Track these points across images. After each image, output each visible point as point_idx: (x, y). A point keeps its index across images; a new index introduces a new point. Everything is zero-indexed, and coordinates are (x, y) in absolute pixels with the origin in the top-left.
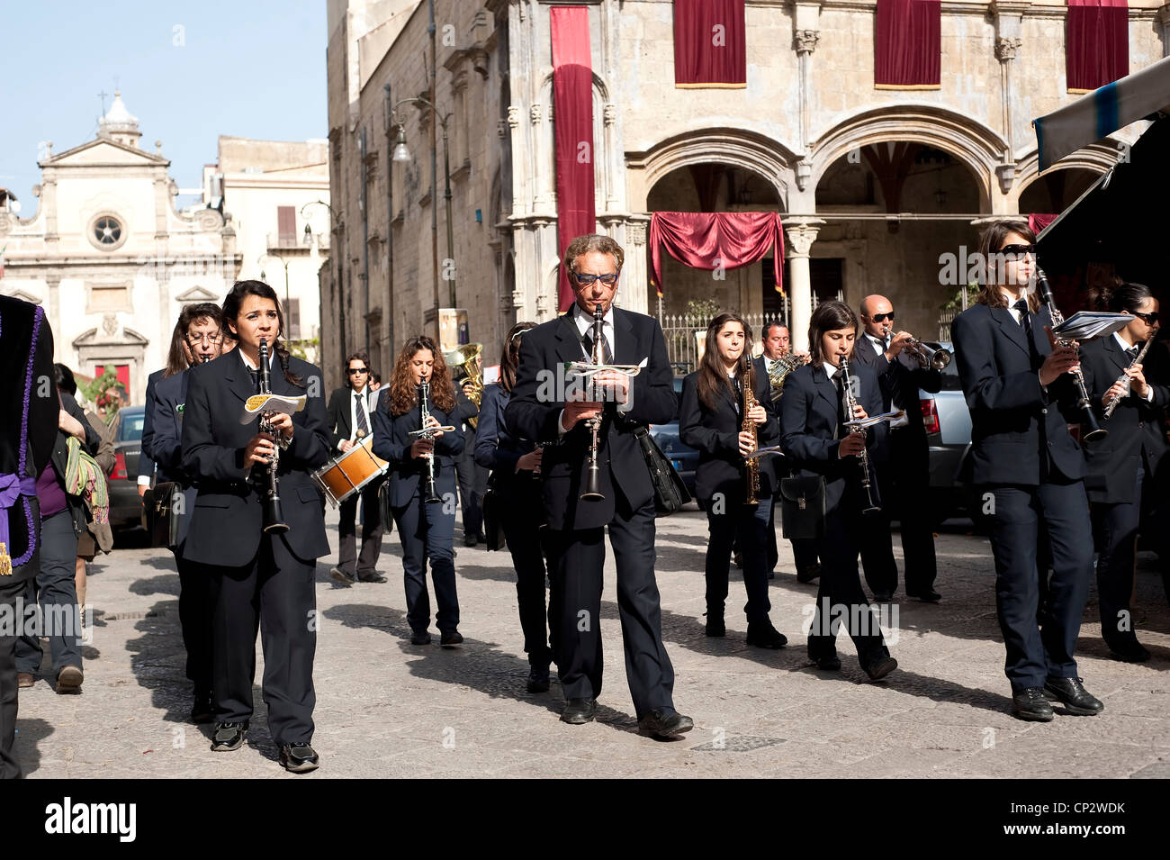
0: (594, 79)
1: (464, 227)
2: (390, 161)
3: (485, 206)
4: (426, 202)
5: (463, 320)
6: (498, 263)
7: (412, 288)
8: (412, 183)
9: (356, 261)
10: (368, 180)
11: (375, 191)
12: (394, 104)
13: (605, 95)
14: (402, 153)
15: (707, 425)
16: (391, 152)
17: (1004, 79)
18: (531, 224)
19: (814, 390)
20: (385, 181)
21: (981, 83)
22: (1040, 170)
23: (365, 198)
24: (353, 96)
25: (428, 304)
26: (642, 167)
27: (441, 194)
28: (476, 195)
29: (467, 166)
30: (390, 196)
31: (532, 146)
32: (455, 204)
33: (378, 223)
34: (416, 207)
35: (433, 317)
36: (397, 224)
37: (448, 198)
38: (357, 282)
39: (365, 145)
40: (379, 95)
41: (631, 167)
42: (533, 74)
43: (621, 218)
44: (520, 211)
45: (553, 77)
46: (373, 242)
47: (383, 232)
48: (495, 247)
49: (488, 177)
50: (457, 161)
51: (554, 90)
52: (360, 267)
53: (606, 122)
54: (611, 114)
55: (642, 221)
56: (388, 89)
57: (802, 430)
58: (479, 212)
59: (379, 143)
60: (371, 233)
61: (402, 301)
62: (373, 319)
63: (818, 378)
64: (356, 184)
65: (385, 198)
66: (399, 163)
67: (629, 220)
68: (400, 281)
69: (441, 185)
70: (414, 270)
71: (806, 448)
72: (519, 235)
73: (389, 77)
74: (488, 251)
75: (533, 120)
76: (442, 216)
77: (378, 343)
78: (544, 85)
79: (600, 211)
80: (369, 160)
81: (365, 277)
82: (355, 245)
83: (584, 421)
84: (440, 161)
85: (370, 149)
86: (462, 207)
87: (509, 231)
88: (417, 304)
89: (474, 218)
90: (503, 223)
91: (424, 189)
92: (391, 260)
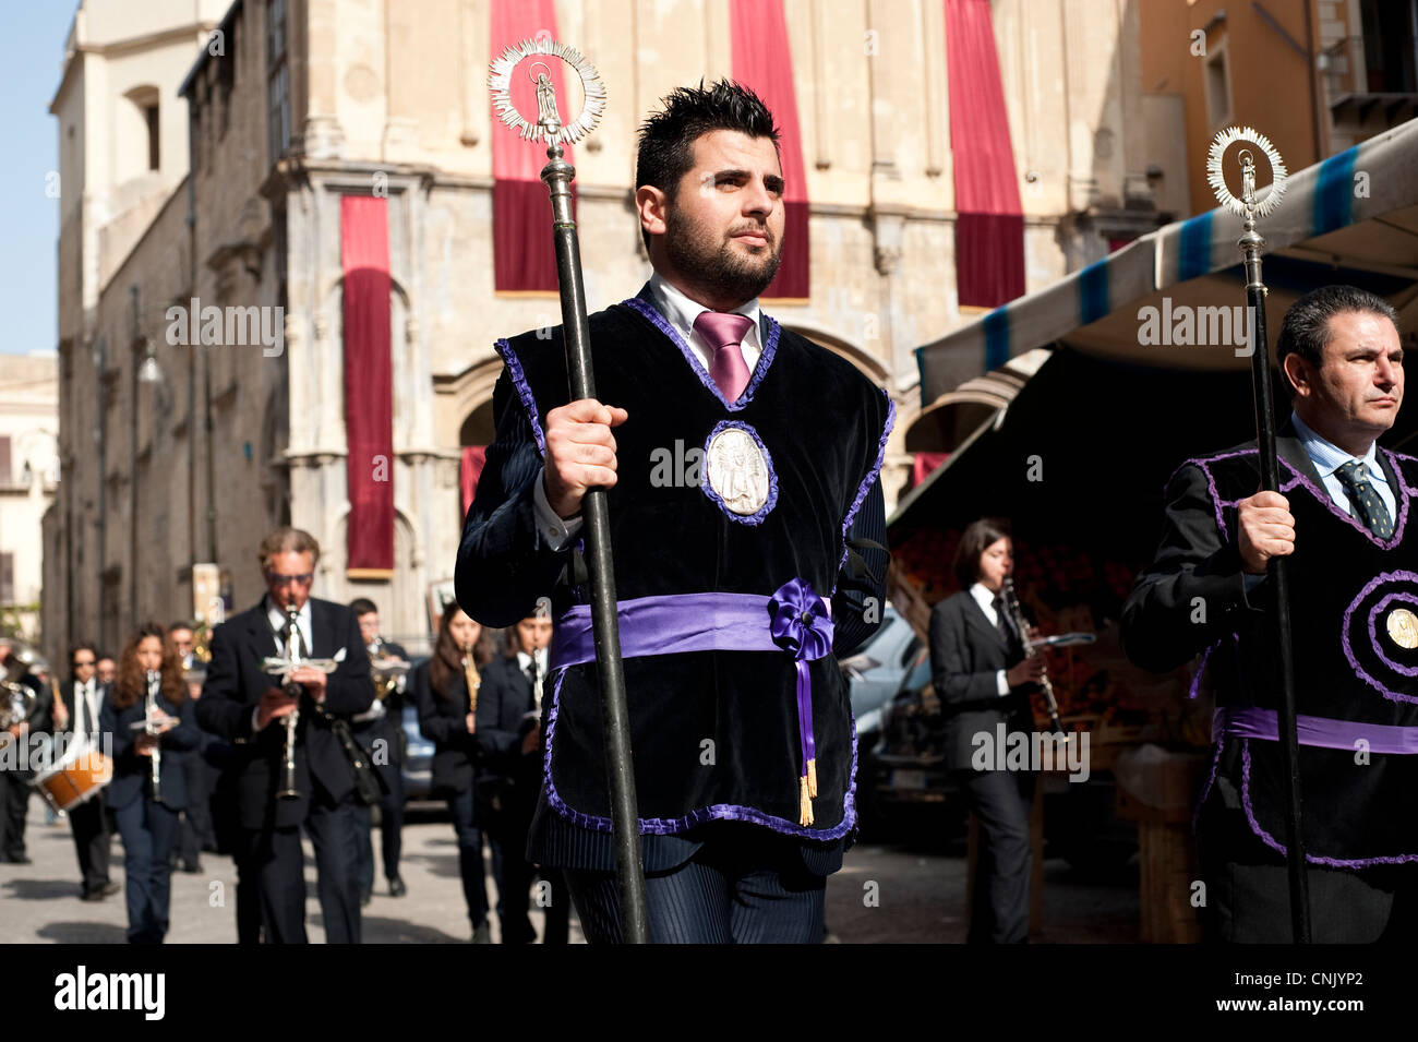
0: (394, 286)
1: (228, 464)
2: (136, 382)
3: (256, 437)
4: (182, 432)
5: (226, 580)
6: (271, 507)
7: (162, 540)
8: (164, 407)
9: (89, 505)
10: (107, 403)
11: (117, 417)
12: (142, 309)
13: (407, 304)
14: (151, 371)
15: (443, 714)
16: (137, 368)
17: (885, 296)
18: (313, 461)
19: (506, 681)
20: (128, 405)
21: (858, 298)
22: (924, 405)
23: (103, 426)
24: (90, 298)
25: (180, 559)
26: (451, 393)
27: (200, 423)
28: (244, 424)
29: (234, 389)
30: (135, 423)
31: (315, 366)
32: (218, 435)
33: (119, 456)
34: (168, 439)
35: (187, 576)
36: (143, 459)
37: (209, 426)
38: (90, 533)
39: (104, 359)
40: (123, 299)
41: (440, 393)
42: (317, 277)
43: (426, 455)
44: (299, 445)
45: (343, 282)
46: (112, 482)
47: (126, 469)
48: (269, 490)
49: (260, 402)
50: (221, 382)
51: (345, 299)
52: (95, 513)
53: (409, 338)
54: (414, 327)
55: (451, 459)
56: (135, 291)
57: (493, 723)
58: (248, 447)
59: (122, 356)
60: (109, 471)
61: (149, 556)
62: (110, 578)
63: (511, 668)
64: (91, 408)
65: (128, 426)
66: (148, 384)
67: (437, 457)
68: (147, 531)
69: (200, 411)
70: (163, 518)
71: (495, 743)
72: (299, 476)
73: (136, 276)
74: (258, 494)
75: (317, 334)
76: (201, 450)
77: (115, 610)
78: (331, 290)
79: (400, 444)
80: (108, 379)
81: (101, 525)
82: (88, 484)
83: (279, 718)
84: (200, 381)
85: (110, 365)
86: (228, 439)
87: (285, 470)
88: (166, 559)
89: (241, 452)
90: (278, 460)
91: (179, 415)
92: (135, 505)
